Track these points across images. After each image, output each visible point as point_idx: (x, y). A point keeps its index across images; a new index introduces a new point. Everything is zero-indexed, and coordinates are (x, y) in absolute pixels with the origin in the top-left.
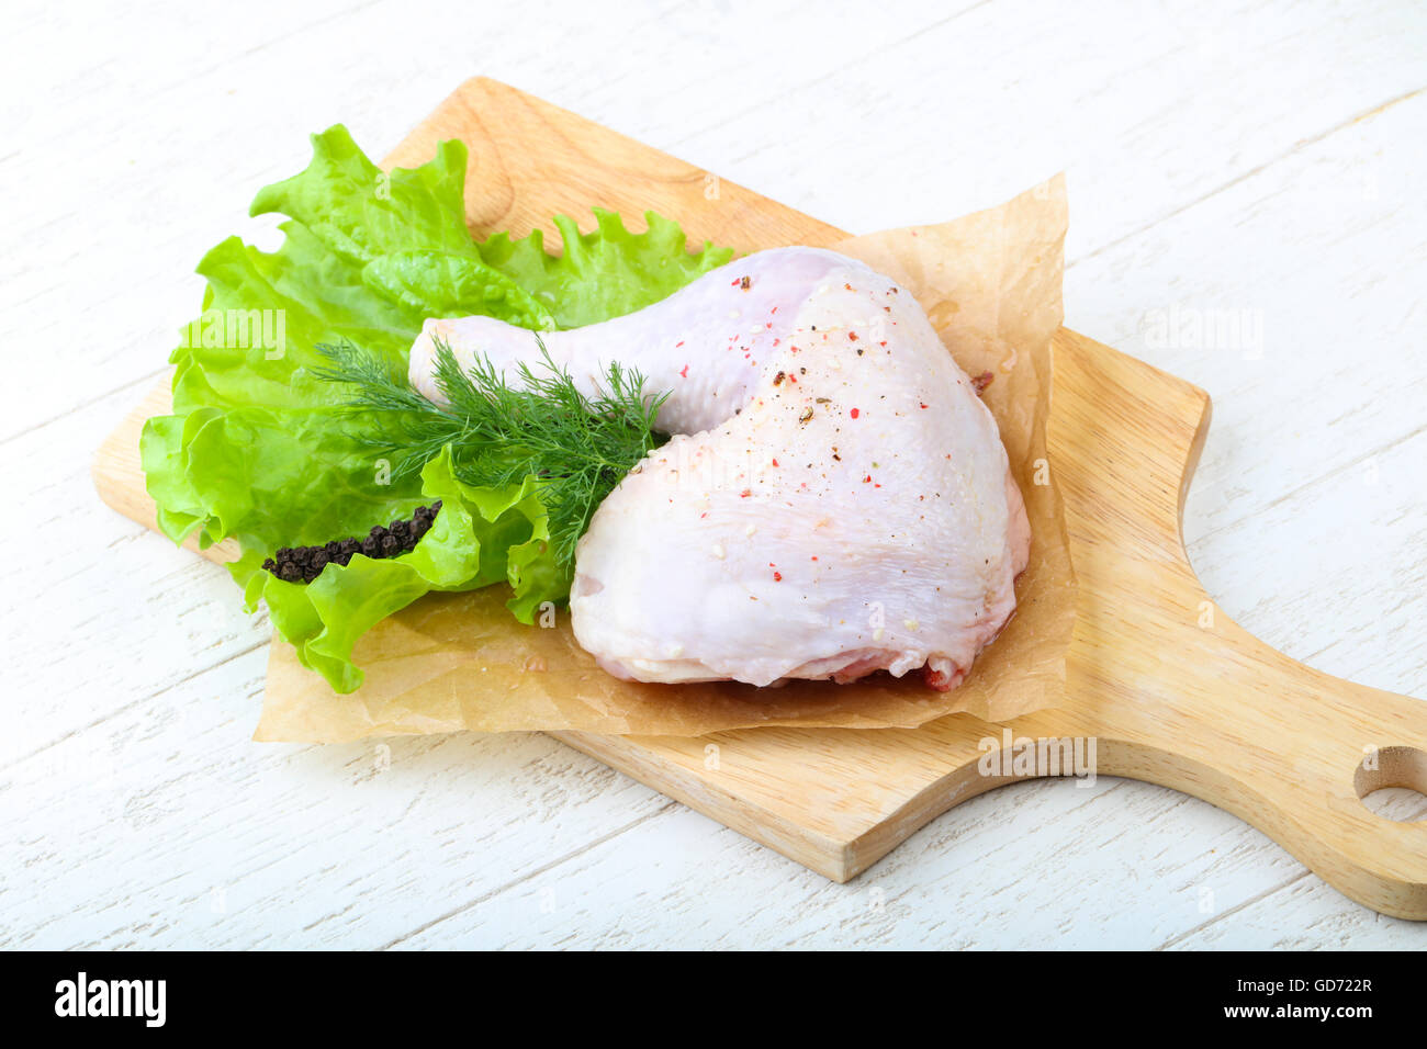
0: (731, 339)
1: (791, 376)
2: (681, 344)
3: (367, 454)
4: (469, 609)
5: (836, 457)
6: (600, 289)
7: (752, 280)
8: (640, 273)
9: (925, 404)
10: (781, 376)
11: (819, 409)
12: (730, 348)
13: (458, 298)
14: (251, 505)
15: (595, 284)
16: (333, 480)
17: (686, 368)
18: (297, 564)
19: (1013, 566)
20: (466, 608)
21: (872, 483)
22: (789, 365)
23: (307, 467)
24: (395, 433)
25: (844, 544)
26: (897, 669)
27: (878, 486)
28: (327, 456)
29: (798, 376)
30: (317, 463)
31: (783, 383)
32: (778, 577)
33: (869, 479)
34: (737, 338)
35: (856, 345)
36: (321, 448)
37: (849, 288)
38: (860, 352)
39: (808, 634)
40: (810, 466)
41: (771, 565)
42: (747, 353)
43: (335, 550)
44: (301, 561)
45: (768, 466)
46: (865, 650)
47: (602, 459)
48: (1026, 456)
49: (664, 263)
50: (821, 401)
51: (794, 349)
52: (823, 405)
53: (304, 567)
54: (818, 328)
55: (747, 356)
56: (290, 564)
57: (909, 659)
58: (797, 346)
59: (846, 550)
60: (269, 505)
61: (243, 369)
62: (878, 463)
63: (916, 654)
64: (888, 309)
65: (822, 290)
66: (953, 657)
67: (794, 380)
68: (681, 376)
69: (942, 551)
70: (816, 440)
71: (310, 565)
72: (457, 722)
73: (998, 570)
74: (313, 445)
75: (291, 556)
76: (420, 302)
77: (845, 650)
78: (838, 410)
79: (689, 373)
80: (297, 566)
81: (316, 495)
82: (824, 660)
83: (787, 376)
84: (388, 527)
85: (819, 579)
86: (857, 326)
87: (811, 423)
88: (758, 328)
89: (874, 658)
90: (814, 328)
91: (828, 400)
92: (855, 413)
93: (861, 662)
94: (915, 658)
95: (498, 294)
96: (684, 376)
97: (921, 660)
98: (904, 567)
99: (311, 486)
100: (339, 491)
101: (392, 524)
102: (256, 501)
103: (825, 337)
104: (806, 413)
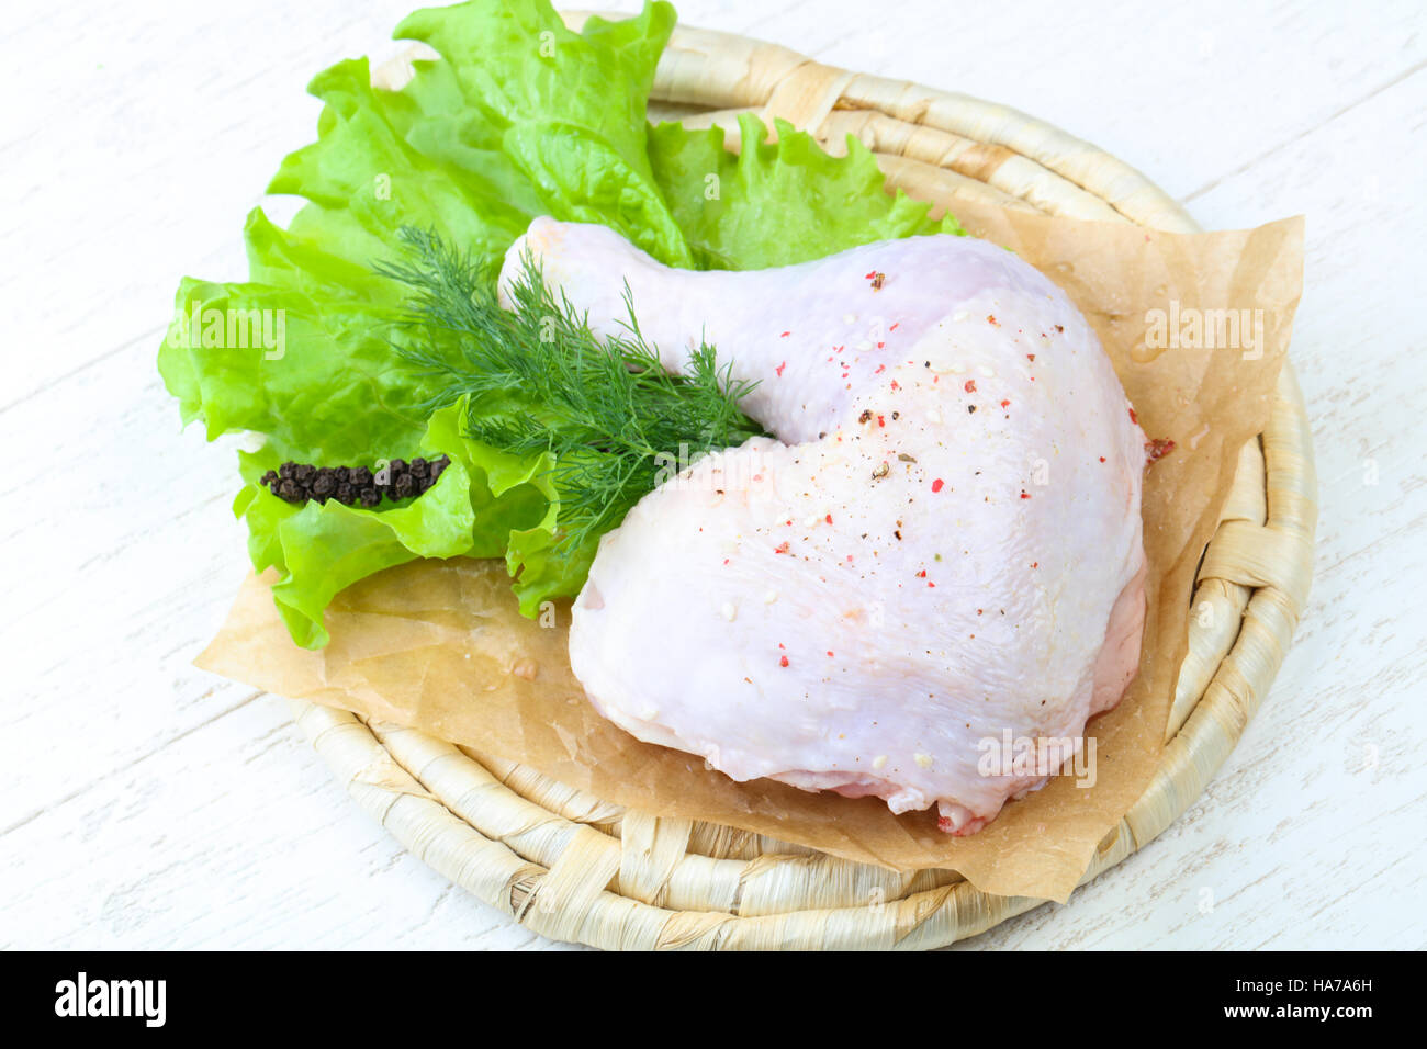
0: (835, 349)
1: (881, 418)
2: (786, 334)
3: (413, 371)
4: (479, 576)
5: (897, 535)
6: (762, 219)
7: (888, 278)
8: (816, 207)
9: (1027, 492)
10: (866, 416)
11: (899, 468)
12: (831, 359)
13: (590, 194)
14: (262, 404)
15: (759, 210)
16: (366, 392)
17: (783, 366)
18: (298, 483)
19: (1092, 705)
20: (476, 575)
21: (925, 581)
22: (881, 404)
23: (337, 373)
24: (451, 352)
25: (869, 646)
26: (897, 804)
27: (931, 585)
28: (364, 365)
29: (888, 419)
30: (351, 370)
31: (868, 423)
32: (785, 663)
33: (924, 574)
34: (841, 349)
35: (970, 399)
36: (359, 354)
37: (992, 320)
38: (972, 409)
39: (799, 740)
40: (864, 536)
41: (781, 646)
42: (845, 371)
43: (342, 477)
44: (302, 481)
45: (819, 521)
46: (862, 775)
47: (649, 447)
48: (1173, 563)
49: (852, 198)
50: (905, 458)
51: (894, 385)
52: (905, 464)
53: (305, 489)
54: (931, 367)
55: (844, 376)
56: (289, 481)
57: (910, 798)
58: (899, 383)
59: (867, 656)
60: (283, 409)
61: (344, 215)
62: (943, 557)
63: (920, 795)
64: (1031, 357)
65: (957, 317)
66: (968, 806)
67: (882, 424)
68: (776, 372)
69: (985, 682)
70: (883, 505)
71: (311, 488)
72: (409, 714)
73: (1059, 712)
74: (352, 347)
75: (294, 474)
76: (552, 188)
77: (835, 769)
78: (920, 476)
79: (784, 373)
80: (296, 485)
81: (345, 407)
82: (812, 773)
83: (874, 418)
84: (409, 462)
85: (829, 679)
86: (982, 375)
87: (885, 483)
88: (866, 346)
89: (872, 785)
90: (928, 365)
91: (913, 460)
92: (938, 485)
93: (854, 785)
94: (917, 799)
95: (635, 200)
96: (779, 374)
97: (925, 802)
98: (932, 692)
99: (339, 396)
100: (374, 407)
101: (413, 461)
102: (268, 401)
103: (936, 380)
104: (880, 471)
